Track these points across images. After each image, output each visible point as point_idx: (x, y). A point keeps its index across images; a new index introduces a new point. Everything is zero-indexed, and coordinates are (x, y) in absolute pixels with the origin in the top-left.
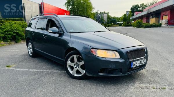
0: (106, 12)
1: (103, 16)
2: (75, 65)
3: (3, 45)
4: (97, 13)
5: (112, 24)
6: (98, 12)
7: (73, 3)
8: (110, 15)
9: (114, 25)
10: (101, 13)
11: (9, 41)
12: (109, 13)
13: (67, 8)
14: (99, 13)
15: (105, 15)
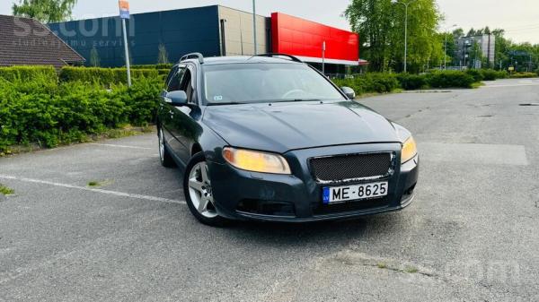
0: (491, 30)
1: (479, 41)
2: (203, 188)
3: (129, 134)
4: (458, 32)
5: (511, 68)
6: (461, 30)
7: (372, 7)
8: (506, 37)
9: (518, 74)
10: (471, 32)
11: (145, 125)
12: (502, 31)
13: (353, 22)
14: (466, 32)
15: (485, 38)
